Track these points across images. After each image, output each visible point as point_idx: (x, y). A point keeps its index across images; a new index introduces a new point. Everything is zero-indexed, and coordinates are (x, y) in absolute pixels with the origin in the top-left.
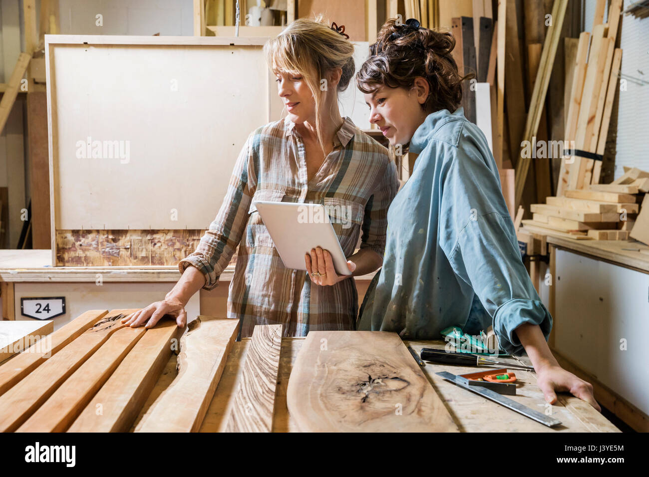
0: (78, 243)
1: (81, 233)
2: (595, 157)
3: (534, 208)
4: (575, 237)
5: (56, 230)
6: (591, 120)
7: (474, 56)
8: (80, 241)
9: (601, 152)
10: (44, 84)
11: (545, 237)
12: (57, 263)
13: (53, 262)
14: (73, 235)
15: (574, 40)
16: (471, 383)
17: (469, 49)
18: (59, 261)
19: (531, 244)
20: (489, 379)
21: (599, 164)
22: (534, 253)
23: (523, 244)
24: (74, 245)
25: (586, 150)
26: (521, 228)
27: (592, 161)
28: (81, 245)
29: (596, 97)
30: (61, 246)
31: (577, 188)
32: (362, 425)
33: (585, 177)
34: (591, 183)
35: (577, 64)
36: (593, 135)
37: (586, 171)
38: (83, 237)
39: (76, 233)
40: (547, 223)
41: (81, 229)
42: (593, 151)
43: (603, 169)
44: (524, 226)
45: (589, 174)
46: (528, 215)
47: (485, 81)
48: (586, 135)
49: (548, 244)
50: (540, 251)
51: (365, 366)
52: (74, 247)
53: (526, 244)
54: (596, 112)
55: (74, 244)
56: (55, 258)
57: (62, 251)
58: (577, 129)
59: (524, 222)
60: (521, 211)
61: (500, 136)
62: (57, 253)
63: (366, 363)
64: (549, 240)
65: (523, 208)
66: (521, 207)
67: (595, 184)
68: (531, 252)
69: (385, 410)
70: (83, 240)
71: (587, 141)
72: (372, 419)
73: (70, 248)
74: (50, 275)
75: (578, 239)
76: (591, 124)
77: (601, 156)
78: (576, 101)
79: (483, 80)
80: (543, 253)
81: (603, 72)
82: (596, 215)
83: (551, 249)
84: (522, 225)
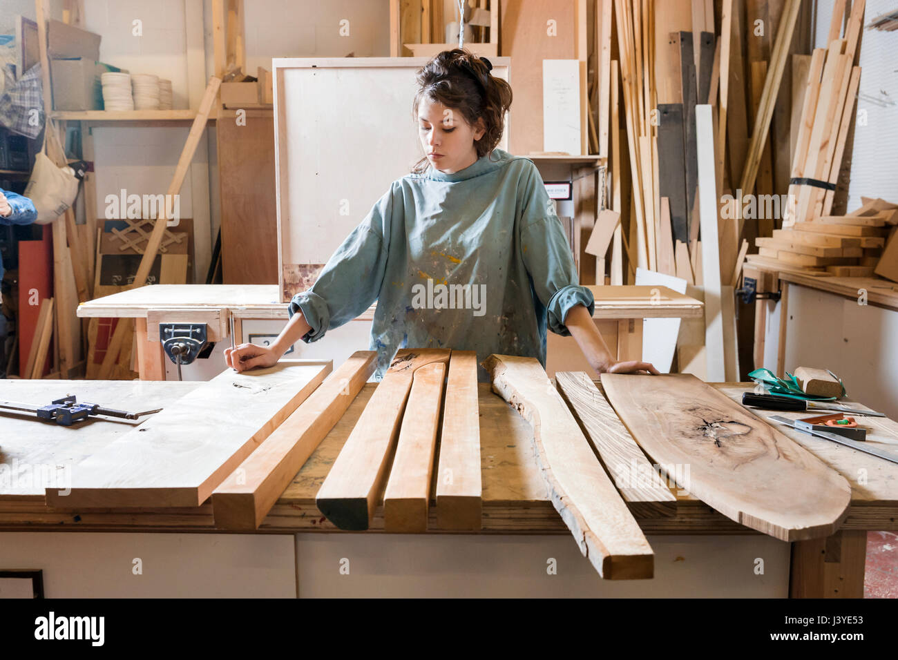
0: (306, 278)
1: (308, 268)
2: (827, 186)
3: (759, 242)
4: (814, 273)
5: (283, 265)
6: (824, 145)
7: (694, 75)
8: (308, 276)
9: (834, 181)
10: (272, 109)
11: (777, 273)
12: (284, 299)
13: (280, 299)
14: (300, 271)
15: (803, 57)
16: (814, 428)
17: (688, 67)
18: (286, 297)
19: (761, 280)
20: (830, 423)
21: (831, 193)
22: (765, 290)
23: (752, 280)
24: (301, 281)
25: (818, 178)
26: (745, 263)
27: (823, 190)
28: (308, 281)
29: (830, 120)
30: (288, 281)
31: (806, 220)
32: (737, 469)
33: (815, 208)
34: (821, 215)
35: (809, 84)
36: (826, 162)
37: (817, 201)
38: (311, 272)
39: (303, 267)
40: (777, 258)
41: (308, 263)
42: (825, 179)
43: (835, 200)
44: (749, 262)
45: (820, 205)
46: (754, 250)
47: (706, 103)
48: (819, 163)
49: (779, 280)
50: (771, 288)
51: (690, 410)
52: (302, 282)
53: (755, 281)
54: (830, 137)
55: (302, 279)
56: (282, 294)
57: (290, 286)
58: (807, 155)
59: (748, 257)
60: (745, 245)
61: (721, 163)
62: (285, 289)
63: (690, 407)
64: (781, 276)
65: (747, 241)
66: (745, 240)
67: (826, 216)
68: (761, 288)
69: (748, 455)
70: (310, 275)
71: (819, 169)
72: (743, 463)
73: (297, 284)
74: (277, 312)
75: (817, 276)
76: (824, 150)
77: (834, 185)
78: (807, 124)
79: (705, 101)
80: (774, 290)
81: (839, 92)
82: (837, 250)
83: (784, 287)
84: (746, 260)
